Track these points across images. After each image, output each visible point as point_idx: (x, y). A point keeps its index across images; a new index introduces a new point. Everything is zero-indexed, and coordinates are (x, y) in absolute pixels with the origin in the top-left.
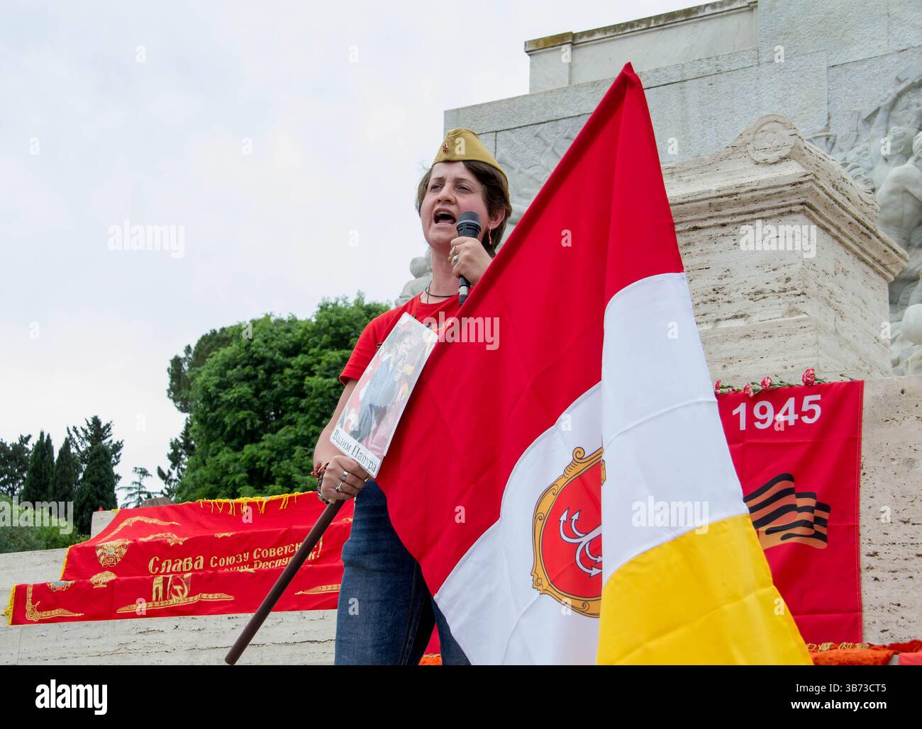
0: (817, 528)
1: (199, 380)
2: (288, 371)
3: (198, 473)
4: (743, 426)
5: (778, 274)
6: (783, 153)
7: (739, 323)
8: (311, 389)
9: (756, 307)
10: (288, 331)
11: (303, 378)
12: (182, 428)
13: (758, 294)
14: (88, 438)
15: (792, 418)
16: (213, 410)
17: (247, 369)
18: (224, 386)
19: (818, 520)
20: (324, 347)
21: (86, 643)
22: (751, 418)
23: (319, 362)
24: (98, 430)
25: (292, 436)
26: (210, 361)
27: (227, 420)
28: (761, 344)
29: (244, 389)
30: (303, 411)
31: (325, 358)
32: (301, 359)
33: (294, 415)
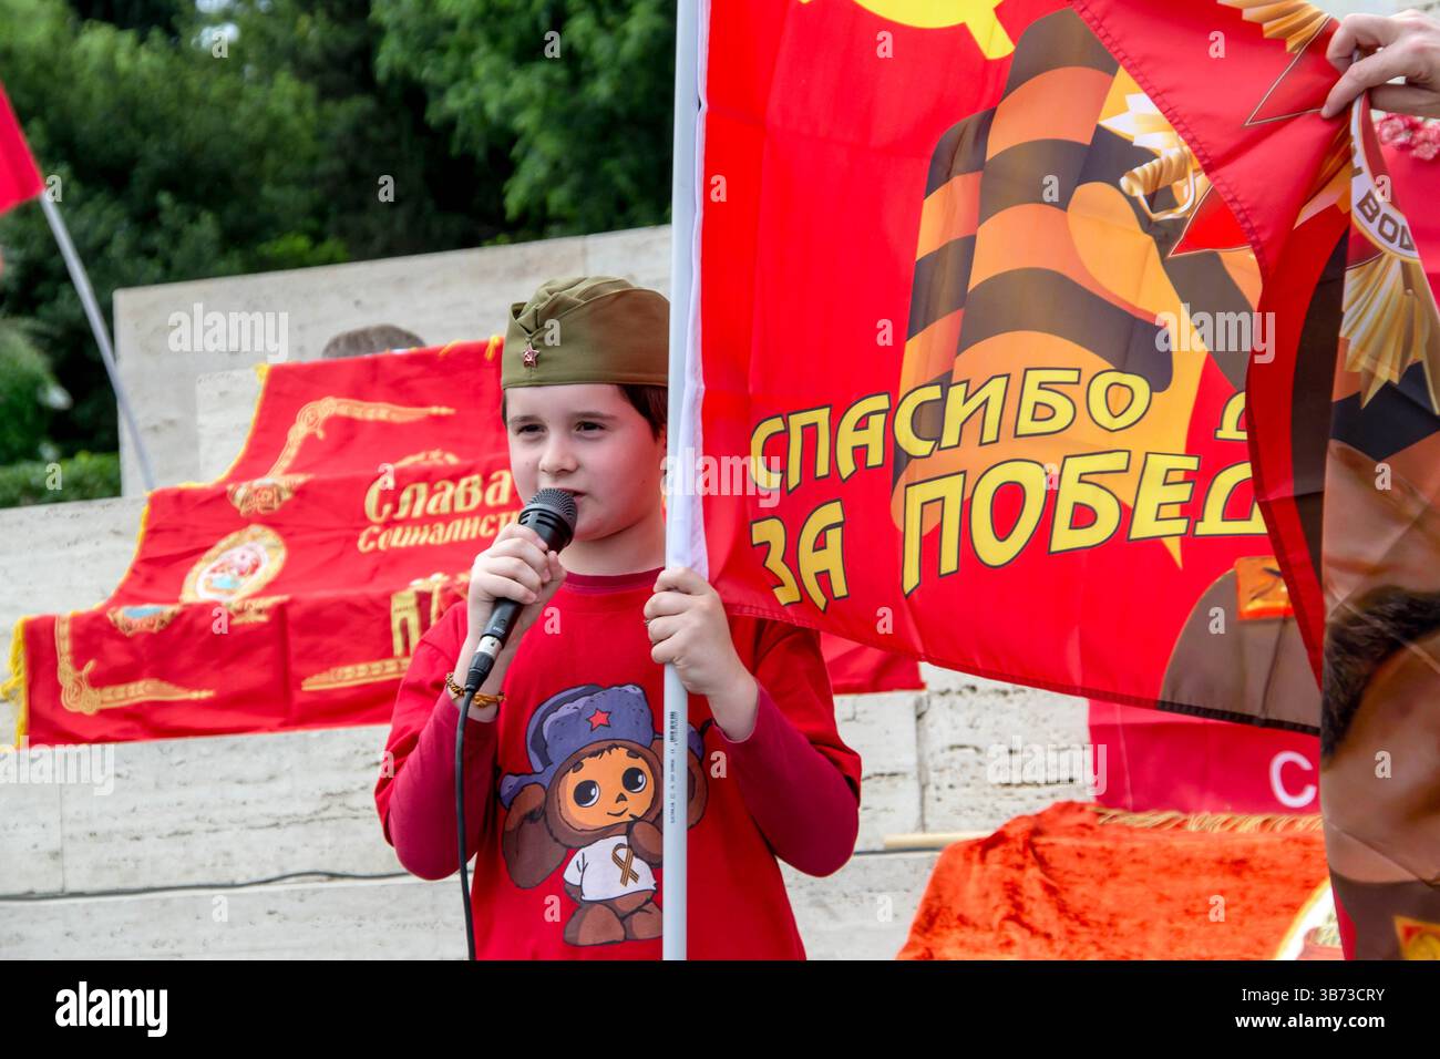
21: (239, 792)
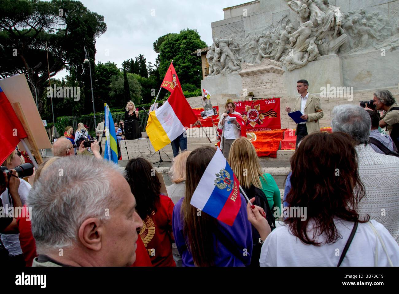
0: (276, 116)
1: (160, 48)
2: (176, 45)
3: (163, 65)
4: (266, 103)
5: (269, 80)
6: (269, 64)
7: (265, 86)
8: (181, 48)
9: (267, 84)
10: (175, 37)
11: (179, 46)
12: (157, 56)
13: (267, 83)
14: (139, 59)
15: (272, 103)
16: (164, 53)
17: (169, 45)
18: (165, 49)
19: (276, 115)
20: (182, 39)
22: (267, 103)
23: (182, 42)
24: (141, 57)
25: (179, 57)
26: (162, 44)
27: (166, 55)
28: (268, 90)
29: (169, 49)
30: (180, 52)
31: (183, 41)
32: (178, 42)
33: (179, 53)
